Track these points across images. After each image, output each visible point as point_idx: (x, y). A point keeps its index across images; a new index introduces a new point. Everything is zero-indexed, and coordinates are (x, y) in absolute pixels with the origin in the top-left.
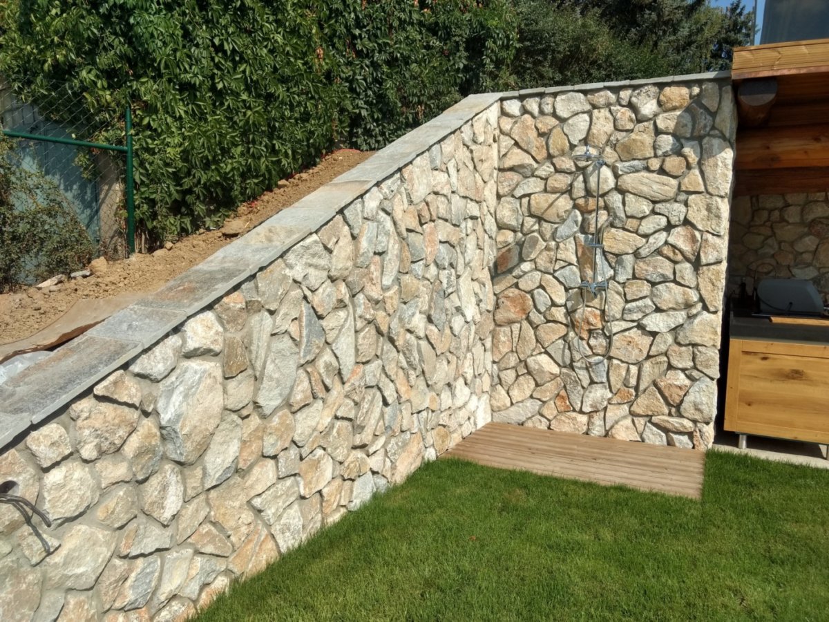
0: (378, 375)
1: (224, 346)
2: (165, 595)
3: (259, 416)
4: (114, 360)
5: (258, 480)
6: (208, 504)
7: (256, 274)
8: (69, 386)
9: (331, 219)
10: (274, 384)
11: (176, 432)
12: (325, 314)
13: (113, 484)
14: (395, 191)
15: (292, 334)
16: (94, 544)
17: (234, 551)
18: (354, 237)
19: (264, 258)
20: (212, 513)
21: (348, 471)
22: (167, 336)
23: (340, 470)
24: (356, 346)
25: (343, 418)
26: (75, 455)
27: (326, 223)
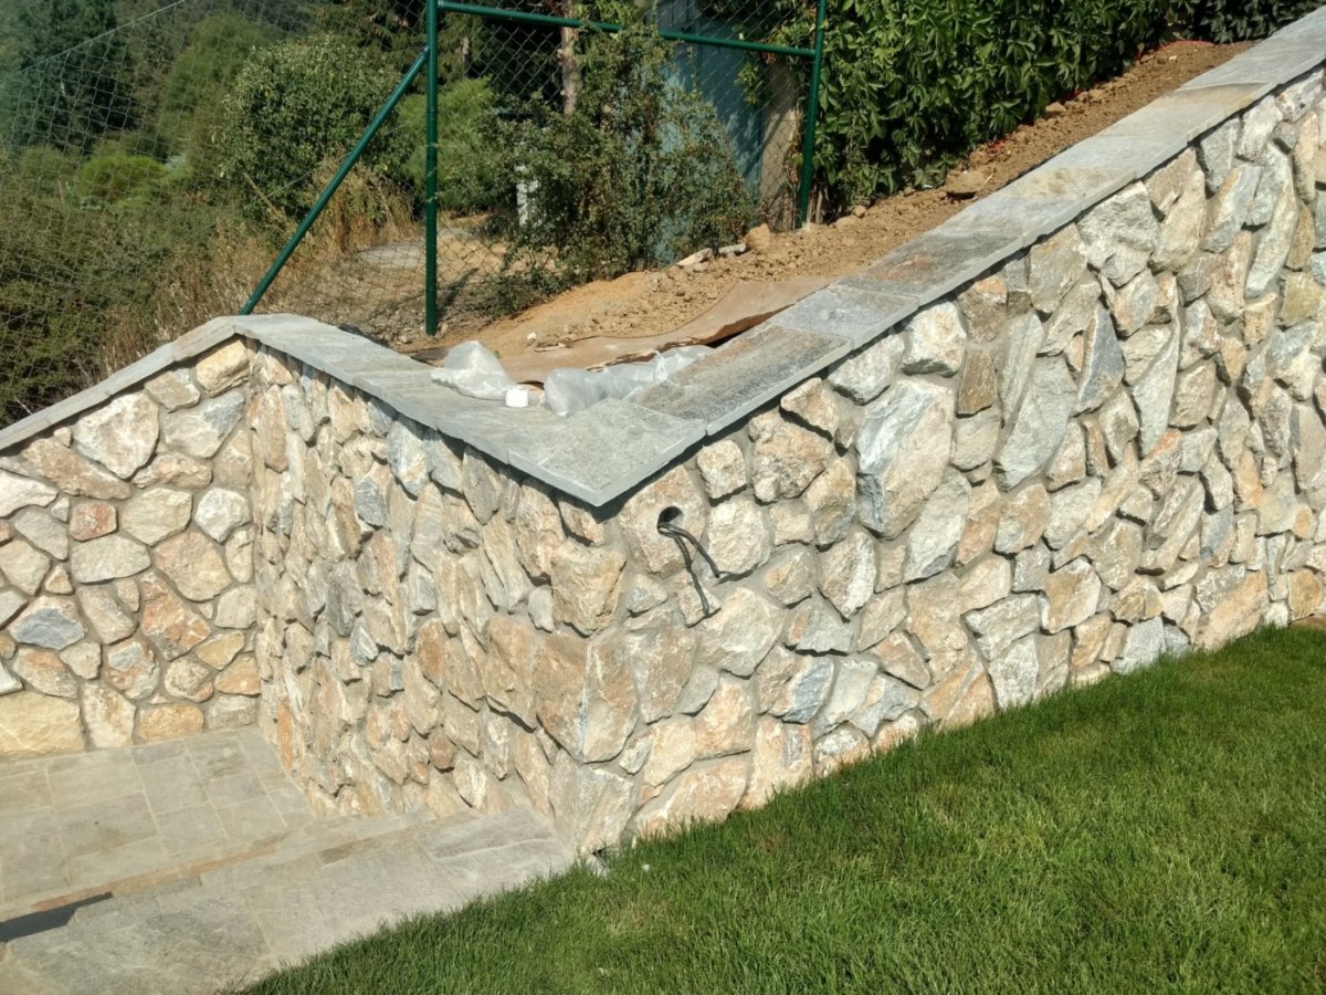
0: (1206, 455)
1: (963, 364)
2: (835, 717)
3: (998, 485)
4: (812, 361)
5: (981, 586)
6: (906, 605)
7: (1030, 247)
8: (752, 391)
9: (1175, 157)
10: (1029, 437)
11: (878, 486)
12: (1130, 332)
13: (789, 542)
14: (1308, 107)
15: (1071, 358)
16: (758, 619)
17: (932, 684)
18: (1210, 193)
19: (1047, 220)
20: (910, 620)
21: (1124, 607)
22: (885, 334)
23: (1110, 602)
24: (1174, 396)
25: (1130, 518)
26: (749, 491)
27: (1165, 164)
